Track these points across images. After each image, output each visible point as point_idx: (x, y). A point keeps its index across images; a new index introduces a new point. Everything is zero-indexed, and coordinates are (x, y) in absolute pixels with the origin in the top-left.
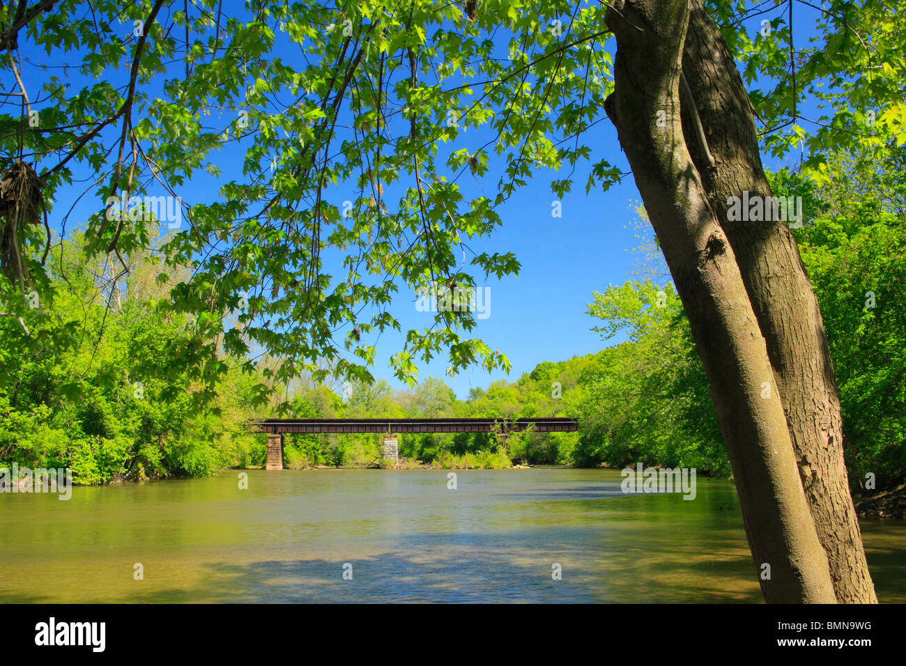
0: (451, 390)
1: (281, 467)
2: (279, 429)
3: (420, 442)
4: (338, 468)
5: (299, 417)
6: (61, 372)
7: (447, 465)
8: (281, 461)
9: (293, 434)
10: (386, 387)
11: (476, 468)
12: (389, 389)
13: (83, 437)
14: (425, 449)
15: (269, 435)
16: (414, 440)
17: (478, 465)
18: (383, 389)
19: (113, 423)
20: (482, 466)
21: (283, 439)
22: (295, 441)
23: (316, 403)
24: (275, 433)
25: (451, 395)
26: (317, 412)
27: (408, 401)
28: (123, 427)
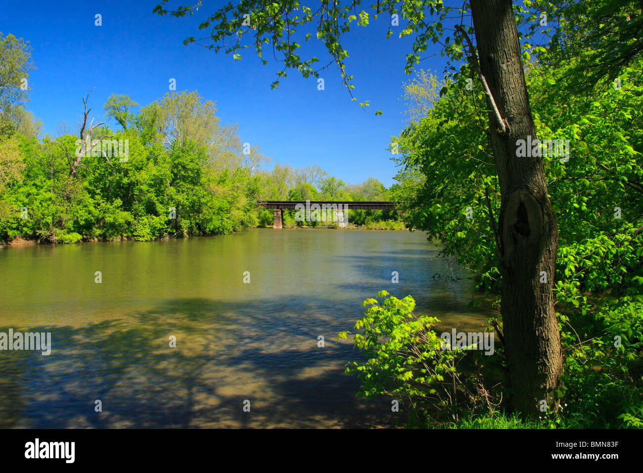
0: (382, 185)
1: (281, 227)
2: (280, 207)
3: (365, 213)
4: (314, 227)
5: (292, 200)
6: (127, 181)
7: (370, 227)
8: (281, 222)
9: (289, 209)
10: (343, 184)
11: (386, 229)
12: (344, 185)
13: (145, 215)
14: (367, 217)
15: (275, 210)
16: (362, 211)
17: (387, 227)
18: (340, 185)
19: (160, 208)
20: (389, 228)
21: (282, 212)
22: (290, 213)
23: (302, 193)
24: (278, 208)
25: (382, 187)
26: (302, 197)
27: (359, 191)
28: (165, 211)
